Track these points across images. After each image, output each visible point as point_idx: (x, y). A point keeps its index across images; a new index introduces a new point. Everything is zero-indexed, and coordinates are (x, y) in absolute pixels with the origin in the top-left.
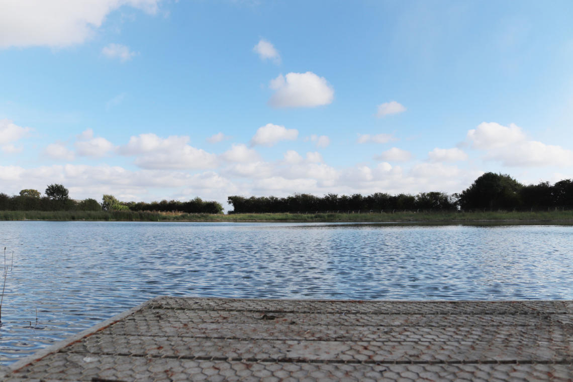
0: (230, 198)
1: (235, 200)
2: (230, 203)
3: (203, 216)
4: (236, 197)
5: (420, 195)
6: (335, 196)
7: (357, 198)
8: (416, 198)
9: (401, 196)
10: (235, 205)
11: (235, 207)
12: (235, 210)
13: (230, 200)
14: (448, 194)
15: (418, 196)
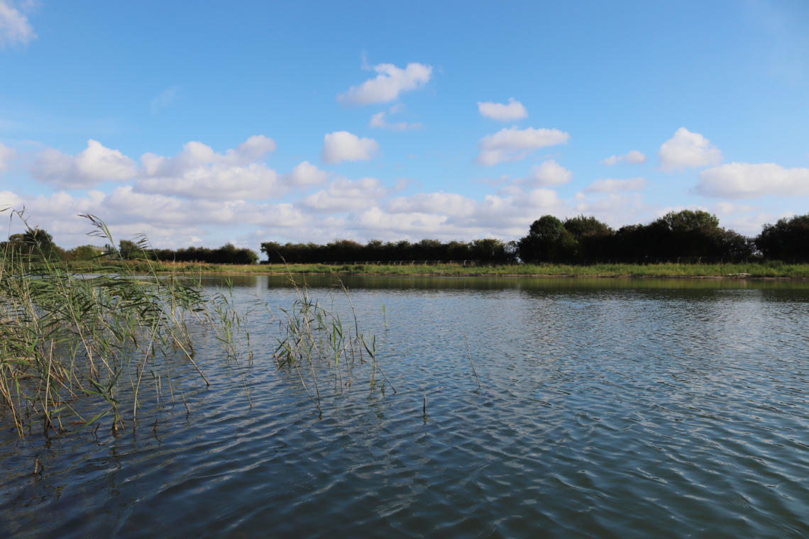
0: (263, 245)
1: (269, 248)
2: (263, 251)
3: (212, 267)
4: (271, 243)
5: (473, 243)
6: (379, 243)
7: (403, 245)
8: (469, 247)
9: (453, 243)
10: (269, 254)
11: (269, 256)
12: (269, 259)
13: (264, 248)
14: (504, 242)
15: (471, 244)
